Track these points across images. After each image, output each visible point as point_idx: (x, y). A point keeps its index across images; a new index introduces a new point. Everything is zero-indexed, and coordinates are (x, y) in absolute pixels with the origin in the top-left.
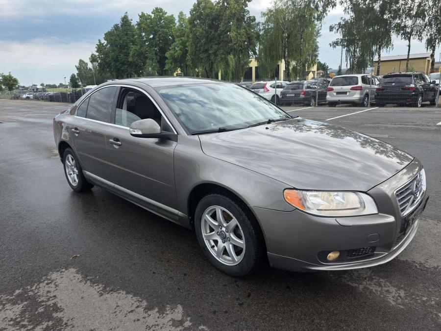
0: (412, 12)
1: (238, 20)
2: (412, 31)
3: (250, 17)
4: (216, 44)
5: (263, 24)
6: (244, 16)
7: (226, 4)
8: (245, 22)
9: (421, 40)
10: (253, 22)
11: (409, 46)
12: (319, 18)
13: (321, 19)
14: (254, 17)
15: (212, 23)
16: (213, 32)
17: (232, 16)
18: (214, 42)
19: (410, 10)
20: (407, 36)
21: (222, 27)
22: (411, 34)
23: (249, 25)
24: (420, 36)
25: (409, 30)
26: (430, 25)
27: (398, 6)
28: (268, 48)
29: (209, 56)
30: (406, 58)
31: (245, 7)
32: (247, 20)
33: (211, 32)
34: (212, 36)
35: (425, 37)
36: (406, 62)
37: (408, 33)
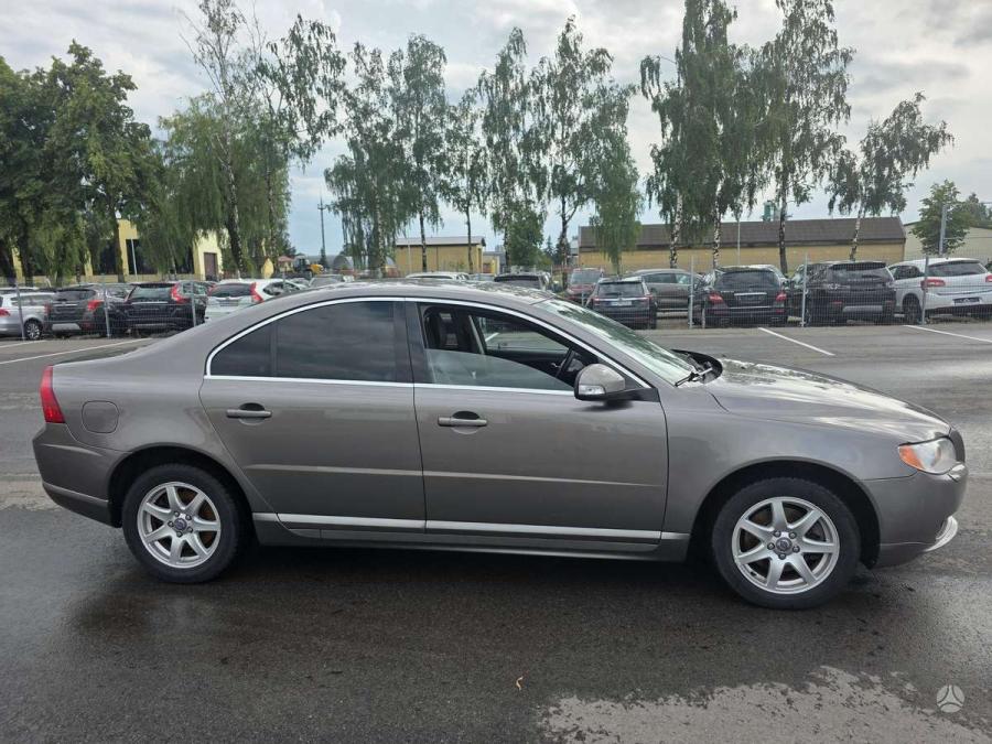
0: (464, 165)
1: (102, 127)
2: (469, 199)
3: (134, 125)
4: (38, 178)
5: (166, 145)
6: (120, 119)
7: (60, 83)
8: (122, 135)
9: (485, 215)
10: (142, 135)
11: (468, 223)
12: (304, 152)
13: (309, 154)
14: (147, 127)
15: (19, 124)
16: (25, 147)
17: (85, 116)
18: (29, 171)
19: (462, 163)
20: (464, 206)
21: (54, 137)
22: (468, 201)
23: (135, 143)
24: (482, 207)
25: (464, 196)
26: (495, 190)
27: (442, 151)
28: (185, 202)
29: (16, 205)
30: (467, 242)
31: (119, 99)
32: (127, 130)
33: (17, 147)
34: (21, 155)
35: (490, 211)
36: (467, 248)
37: (463, 200)
